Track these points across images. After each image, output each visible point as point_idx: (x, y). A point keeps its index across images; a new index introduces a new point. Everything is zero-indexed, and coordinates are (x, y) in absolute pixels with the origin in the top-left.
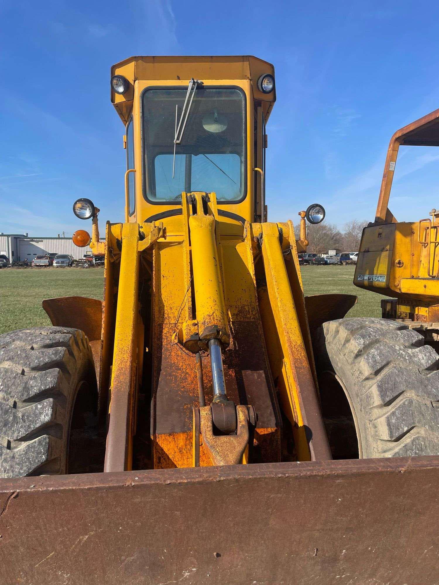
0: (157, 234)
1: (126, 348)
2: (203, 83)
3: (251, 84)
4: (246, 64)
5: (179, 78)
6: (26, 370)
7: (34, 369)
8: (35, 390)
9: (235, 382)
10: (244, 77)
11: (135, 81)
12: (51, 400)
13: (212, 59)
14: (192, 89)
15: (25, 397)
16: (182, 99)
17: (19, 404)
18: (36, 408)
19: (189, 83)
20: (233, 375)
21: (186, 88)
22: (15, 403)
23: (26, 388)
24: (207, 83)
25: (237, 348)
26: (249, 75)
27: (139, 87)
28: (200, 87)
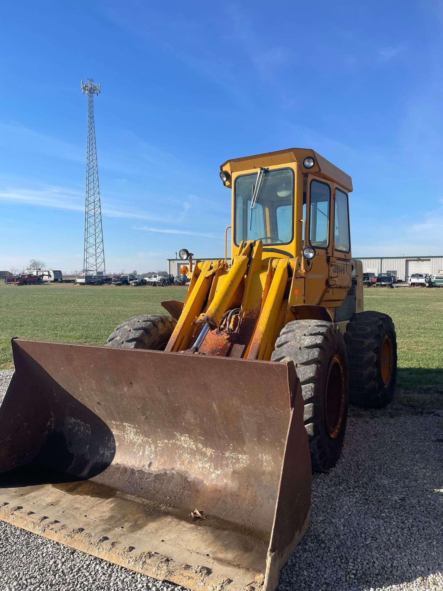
0: (217, 267)
1: (179, 326)
2: (268, 168)
3: (298, 164)
4: (292, 153)
5: (255, 168)
6: (131, 330)
7: (134, 329)
8: (131, 338)
9: (228, 349)
10: (293, 161)
11: (232, 173)
12: (135, 342)
13: (270, 154)
14: (261, 173)
15: (126, 340)
16: (255, 180)
17: (124, 342)
18: (129, 344)
19: (258, 170)
20: (229, 346)
21: (257, 173)
22: (123, 342)
23: (128, 337)
24: (271, 168)
25: (238, 333)
26: (295, 159)
27: (234, 176)
28: (266, 171)
